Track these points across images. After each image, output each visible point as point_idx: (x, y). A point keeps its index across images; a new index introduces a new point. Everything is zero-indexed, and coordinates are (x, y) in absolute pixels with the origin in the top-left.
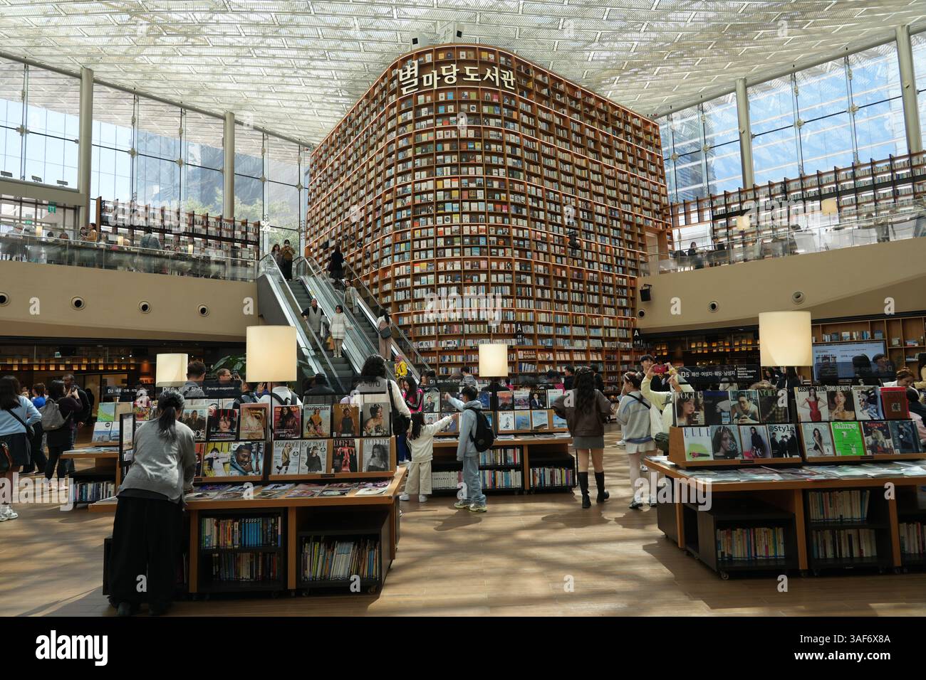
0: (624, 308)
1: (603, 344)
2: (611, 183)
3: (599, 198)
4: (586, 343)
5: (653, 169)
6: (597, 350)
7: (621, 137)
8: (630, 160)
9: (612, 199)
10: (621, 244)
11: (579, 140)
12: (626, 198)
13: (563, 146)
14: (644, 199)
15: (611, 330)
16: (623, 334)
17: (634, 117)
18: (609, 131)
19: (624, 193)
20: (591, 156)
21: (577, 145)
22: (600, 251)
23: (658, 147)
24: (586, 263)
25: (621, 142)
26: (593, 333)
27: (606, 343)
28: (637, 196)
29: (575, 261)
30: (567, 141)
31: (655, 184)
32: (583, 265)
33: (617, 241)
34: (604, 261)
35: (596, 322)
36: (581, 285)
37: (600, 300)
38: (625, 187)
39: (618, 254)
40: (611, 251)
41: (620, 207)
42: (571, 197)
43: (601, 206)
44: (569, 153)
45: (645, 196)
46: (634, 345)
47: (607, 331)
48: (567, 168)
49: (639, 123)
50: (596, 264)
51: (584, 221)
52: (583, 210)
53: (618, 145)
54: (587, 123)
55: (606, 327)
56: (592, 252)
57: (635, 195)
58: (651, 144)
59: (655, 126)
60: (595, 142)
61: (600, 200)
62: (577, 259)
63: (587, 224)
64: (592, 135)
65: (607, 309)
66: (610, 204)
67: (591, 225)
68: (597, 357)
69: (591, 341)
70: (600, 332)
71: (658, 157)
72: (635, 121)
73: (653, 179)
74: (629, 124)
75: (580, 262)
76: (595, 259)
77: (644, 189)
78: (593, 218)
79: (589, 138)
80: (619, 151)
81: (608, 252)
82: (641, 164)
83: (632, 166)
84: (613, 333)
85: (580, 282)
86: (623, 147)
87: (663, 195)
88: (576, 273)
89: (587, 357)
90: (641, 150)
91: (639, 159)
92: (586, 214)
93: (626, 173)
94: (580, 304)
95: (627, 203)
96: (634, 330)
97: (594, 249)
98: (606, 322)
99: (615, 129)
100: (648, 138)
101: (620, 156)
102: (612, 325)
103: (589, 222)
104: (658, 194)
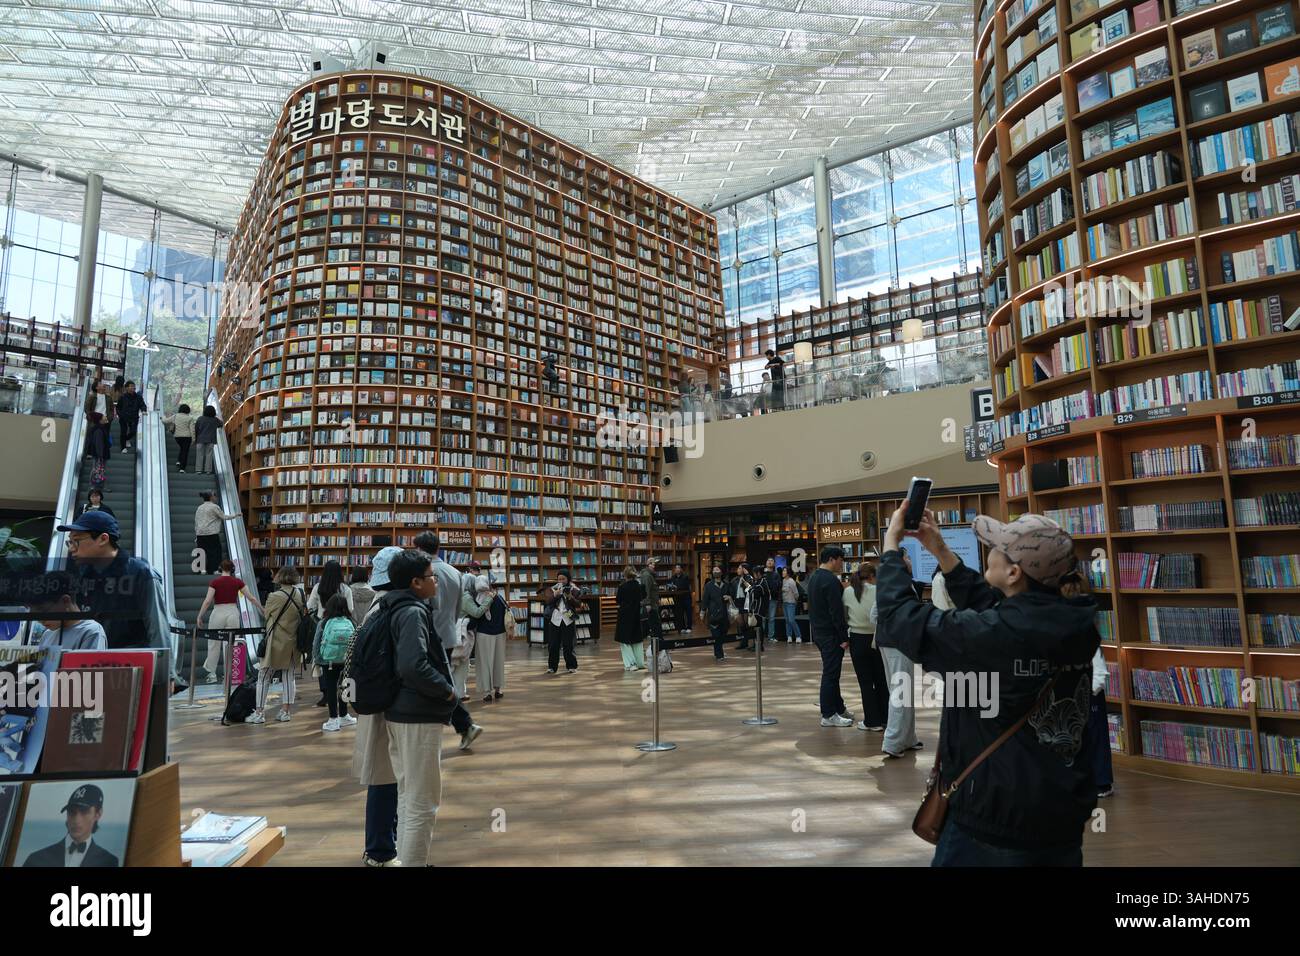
0: (640, 473)
1: (599, 524)
2: (628, 292)
3: (607, 312)
4: (567, 523)
5: (703, 278)
6: (586, 533)
7: (652, 230)
8: (665, 262)
9: (627, 313)
10: (641, 379)
11: (577, 227)
12: (654, 315)
13: (548, 232)
14: (685, 318)
15: (615, 504)
16: (636, 510)
17: (674, 204)
18: (632, 220)
19: (651, 307)
20: (597, 251)
21: (572, 233)
22: (602, 387)
23: (714, 249)
24: (576, 404)
25: (651, 236)
26: (581, 507)
27: (604, 525)
28: (674, 314)
29: (556, 400)
30: (555, 226)
31: (706, 300)
32: (569, 406)
33: (633, 375)
34: (608, 402)
35: (589, 491)
36: (564, 436)
37: (597, 459)
38: (654, 300)
39: (634, 394)
40: (621, 388)
41: (641, 326)
42: (555, 306)
43: (610, 323)
44: (558, 243)
45: (687, 314)
46: (653, 527)
47: (607, 505)
48: (552, 264)
49: (683, 214)
50: (592, 407)
51: (577, 342)
52: (576, 327)
53: (645, 241)
54: (595, 205)
55: (605, 500)
56: (588, 388)
57: (668, 312)
58: (702, 245)
59: (710, 221)
60: (606, 232)
61: (608, 314)
62: (559, 397)
63: (581, 347)
64: (601, 222)
65: (609, 473)
66: (625, 321)
67: (589, 350)
68: (588, 543)
69: (577, 519)
70: (595, 507)
71: (712, 262)
72: (676, 210)
73: (703, 292)
74: (666, 213)
75: (564, 401)
76: (591, 398)
77: (685, 304)
78: (592, 339)
79: (593, 226)
80: (646, 248)
81: (617, 390)
82: (683, 270)
83: (668, 272)
84: (619, 509)
85: (561, 430)
86: (654, 244)
87: (717, 316)
88: (555, 417)
89: (569, 542)
90: (685, 251)
91: (680, 262)
92: (580, 333)
93: (655, 280)
94: (559, 463)
95: (655, 322)
96: (654, 504)
97: (591, 384)
98: (605, 492)
99: (640, 217)
100: (698, 236)
101: (648, 256)
102: (616, 497)
103: (586, 345)
104: (709, 314)
